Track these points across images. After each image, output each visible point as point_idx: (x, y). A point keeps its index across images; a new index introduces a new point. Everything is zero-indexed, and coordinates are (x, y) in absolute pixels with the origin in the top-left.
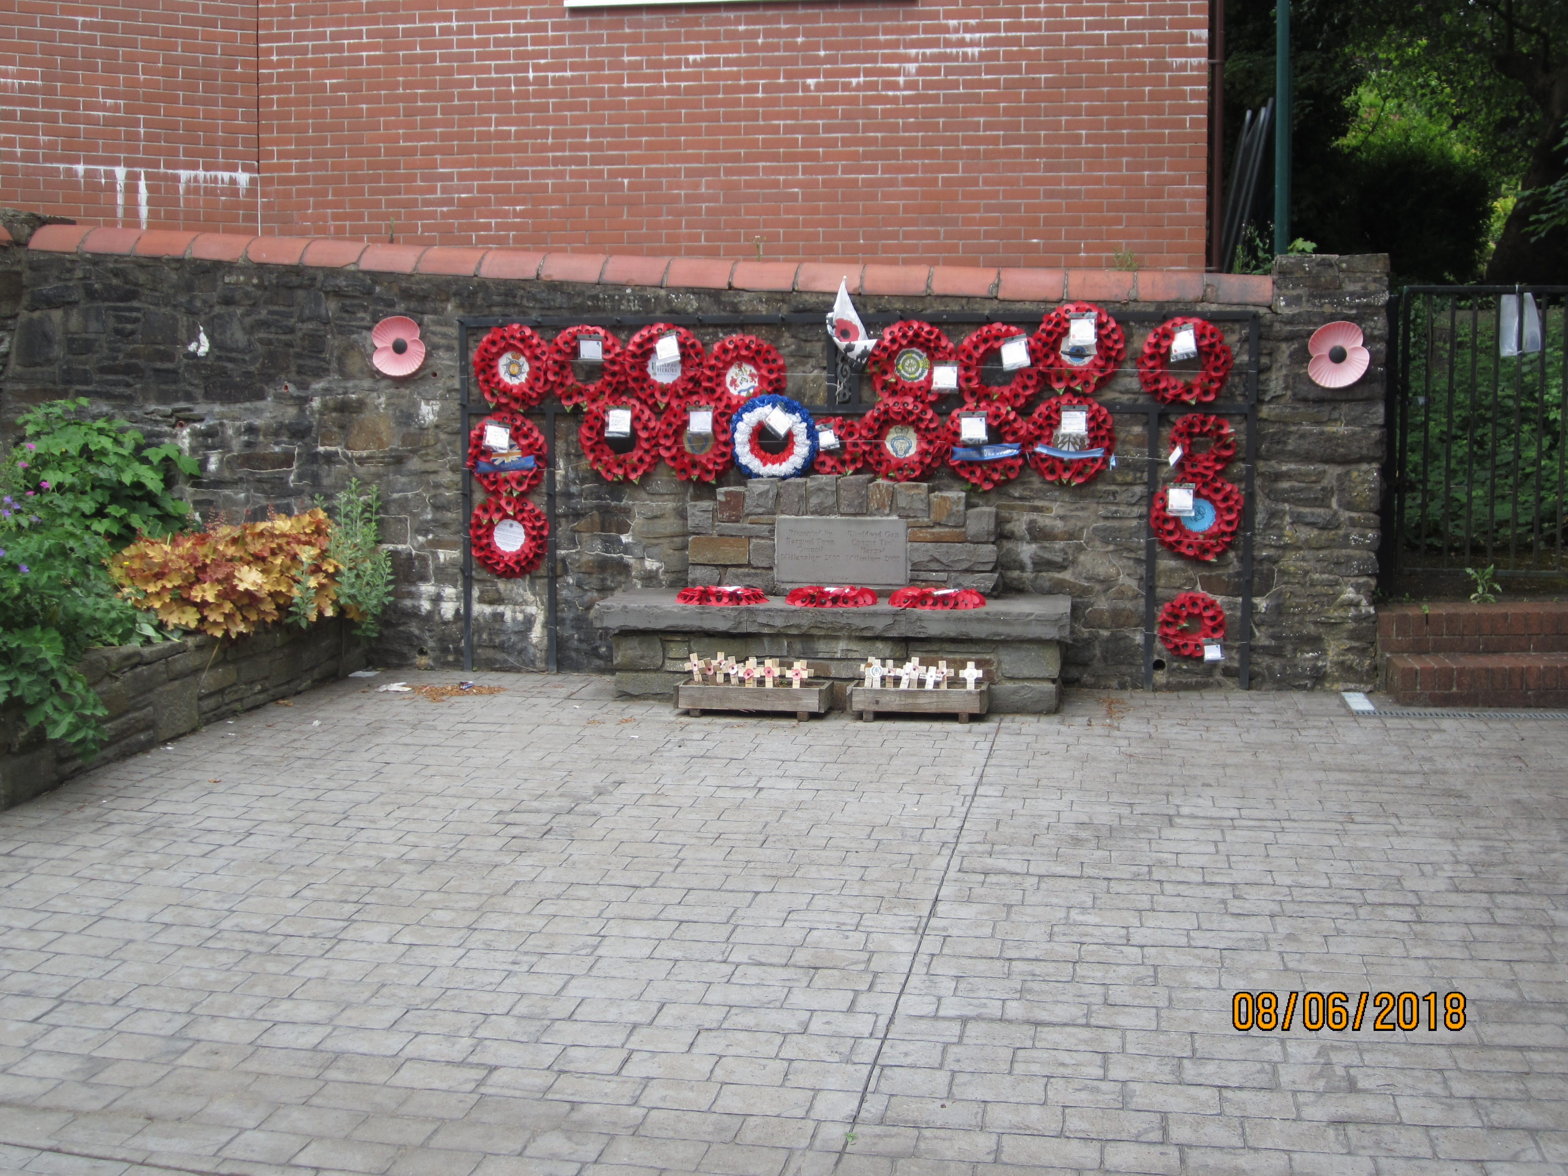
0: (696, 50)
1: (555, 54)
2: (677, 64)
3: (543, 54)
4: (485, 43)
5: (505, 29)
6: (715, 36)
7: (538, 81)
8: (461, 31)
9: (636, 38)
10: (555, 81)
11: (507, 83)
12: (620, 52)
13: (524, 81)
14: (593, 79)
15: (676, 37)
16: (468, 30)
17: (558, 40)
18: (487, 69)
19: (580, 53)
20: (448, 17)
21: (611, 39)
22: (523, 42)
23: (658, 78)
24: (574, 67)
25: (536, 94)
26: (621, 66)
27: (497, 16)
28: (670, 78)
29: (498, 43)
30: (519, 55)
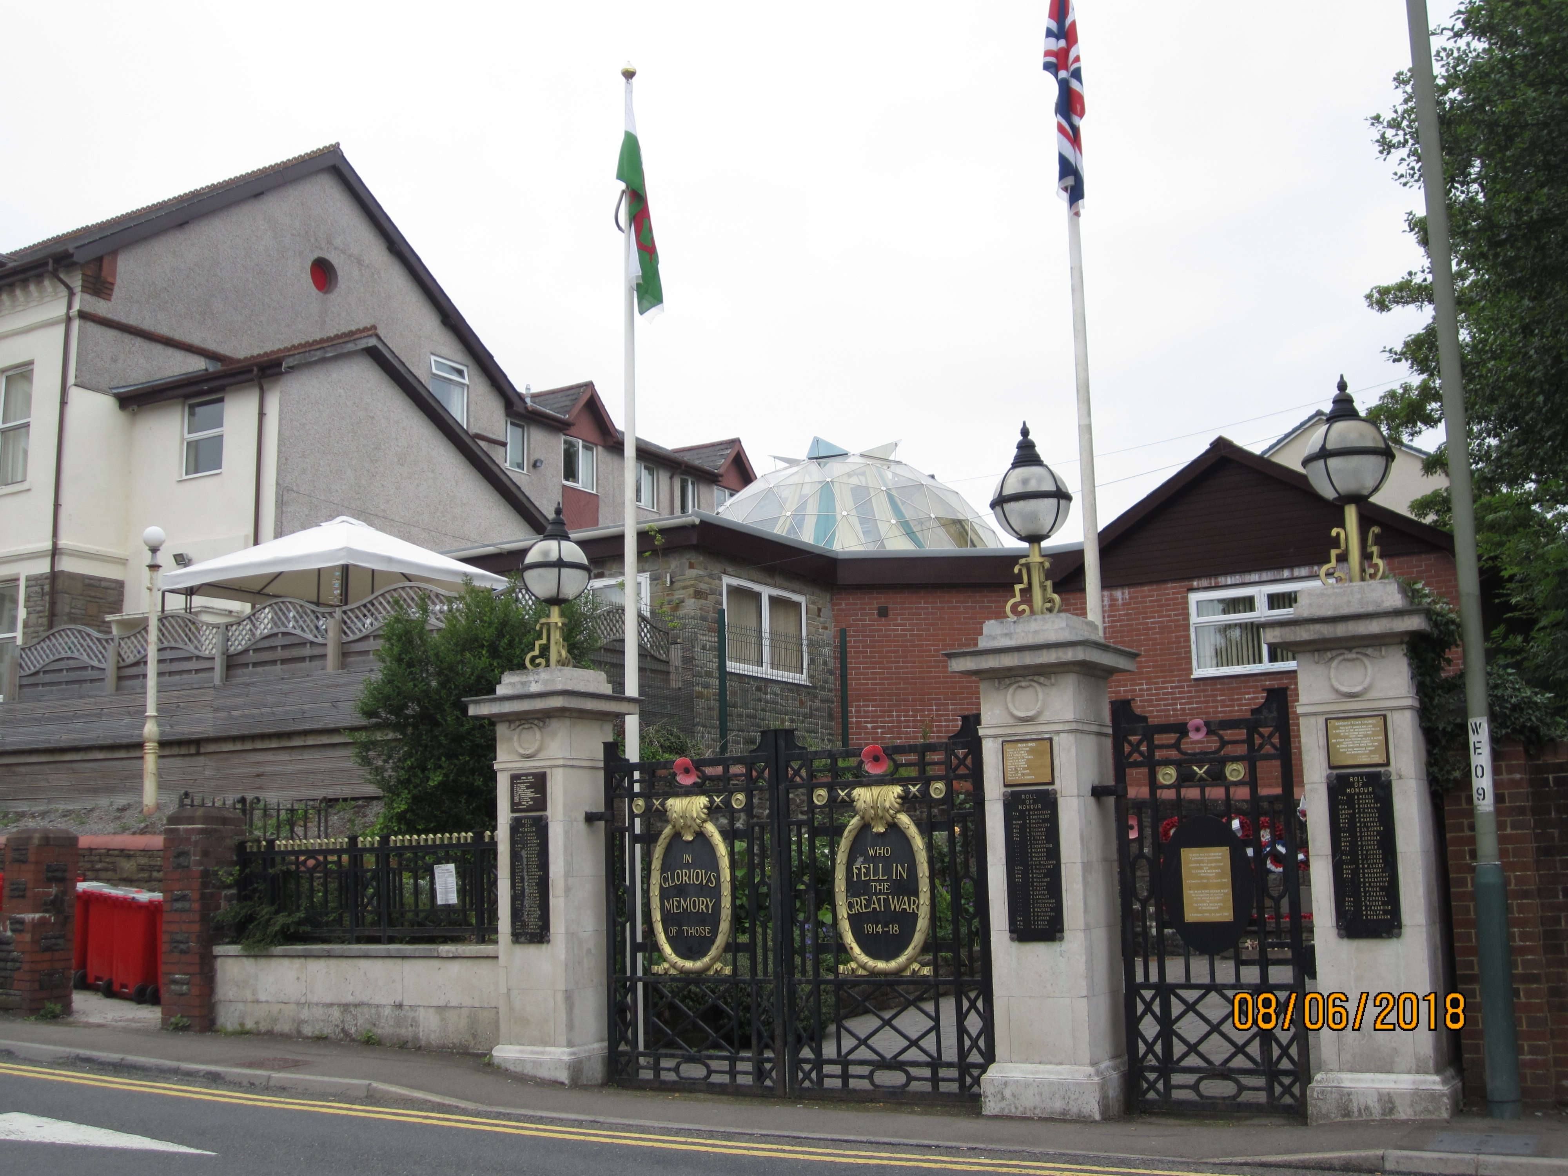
0: (1249, 693)
1: (1189, 698)
2: (1240, 699)
3: (1183, 698)
4: (1158, 694)
5: (1166, 688)
6: (1256, 687)
7: (1182, 709)
8: (1148, 689)
9: (1222, 690)
10: (1190, 709)
11: (1169, 710)
12: (1216, 696)
13: (1176, 710)
14: (1206, 708)
15: (1239, 688)
16: (1150, 689)
17: (1189, 692)
18: (1159, 705)
19: (1199, 697)
20: (1142, 684)
21: (1212, 690)
22: (1174, 693)
23: (1233, 706)
24: (1197, 703)
25: (1182, 715)
26: (1217, 701)
27: (1163, 683)
28: (1238, 705)
29: (1164, 694)
30: (1173, 699)
